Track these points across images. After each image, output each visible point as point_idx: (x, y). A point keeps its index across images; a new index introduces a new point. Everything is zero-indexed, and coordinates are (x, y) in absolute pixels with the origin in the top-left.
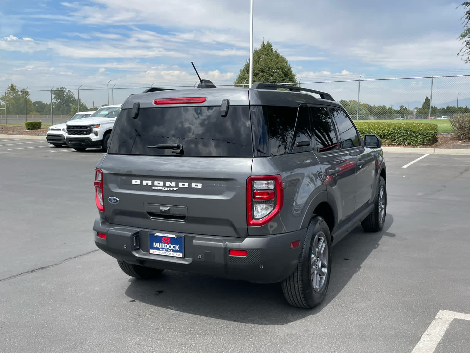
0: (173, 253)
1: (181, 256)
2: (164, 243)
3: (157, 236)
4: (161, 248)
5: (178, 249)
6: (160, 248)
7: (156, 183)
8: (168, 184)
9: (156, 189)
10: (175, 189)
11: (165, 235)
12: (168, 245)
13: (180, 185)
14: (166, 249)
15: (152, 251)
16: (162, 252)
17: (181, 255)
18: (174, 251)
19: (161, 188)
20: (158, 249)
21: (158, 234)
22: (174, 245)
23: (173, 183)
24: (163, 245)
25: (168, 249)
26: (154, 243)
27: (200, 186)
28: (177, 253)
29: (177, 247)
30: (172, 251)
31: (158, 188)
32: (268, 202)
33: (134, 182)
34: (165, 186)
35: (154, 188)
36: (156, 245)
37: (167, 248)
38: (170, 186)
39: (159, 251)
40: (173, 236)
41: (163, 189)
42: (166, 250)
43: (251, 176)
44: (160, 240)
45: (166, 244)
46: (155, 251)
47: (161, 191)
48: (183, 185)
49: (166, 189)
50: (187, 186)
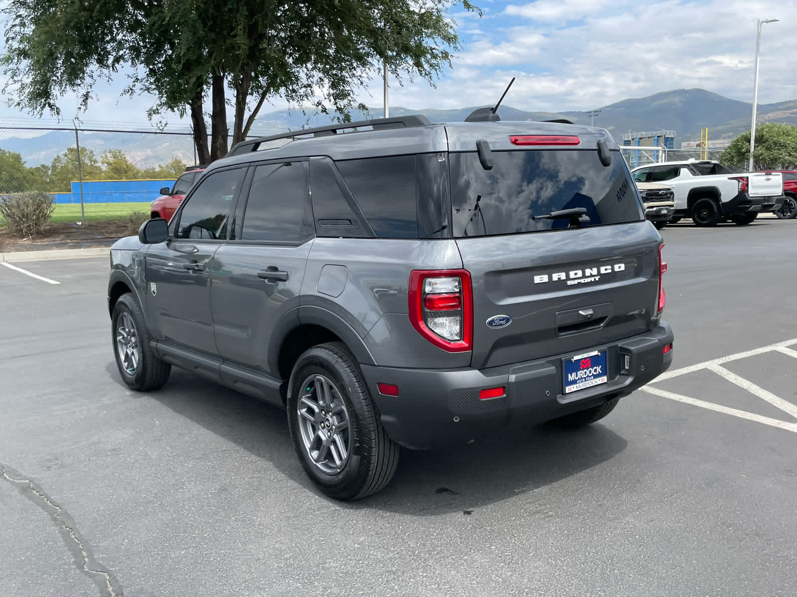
0: (596, 380)
1: (605, 381)
3: (575, 361)
4: (579, 379)
5: (600, 372)
7: (572, 274)
8: (588, 272)
9: (573, 283)
10: (597, 278)
11: (585, 355)
12: (587, 370)
13: (602, 270)
14: (585, 378)
15: (568, 389)
16: (581, 384)
17: (604, 379)
18: (595, 377)
19: (579, 281)
20: (574, 382)
21: (576, 358)
22: (595, 368)
23: (593, 269)
24: (581, 374)
25: (588, 376)
26: (569, 375)
27: (622, 267)
28: (600, 379)
29: (599, 369)
30: (592, 377)
31: (576, 282)
33: (537, 279)
34: (584, 276)
35: (569, 283)
36: (571, 377)
38: (592, 276)
39: (577, 385)
40: (595, 353)
41: (582, 281)
42: (585, 380)
44: (577, 366)
45: (585, 371)
46: (572, 387)
47: (580, 285)
48: (606, 269)
49: (586, 281)
50: (610, 271)
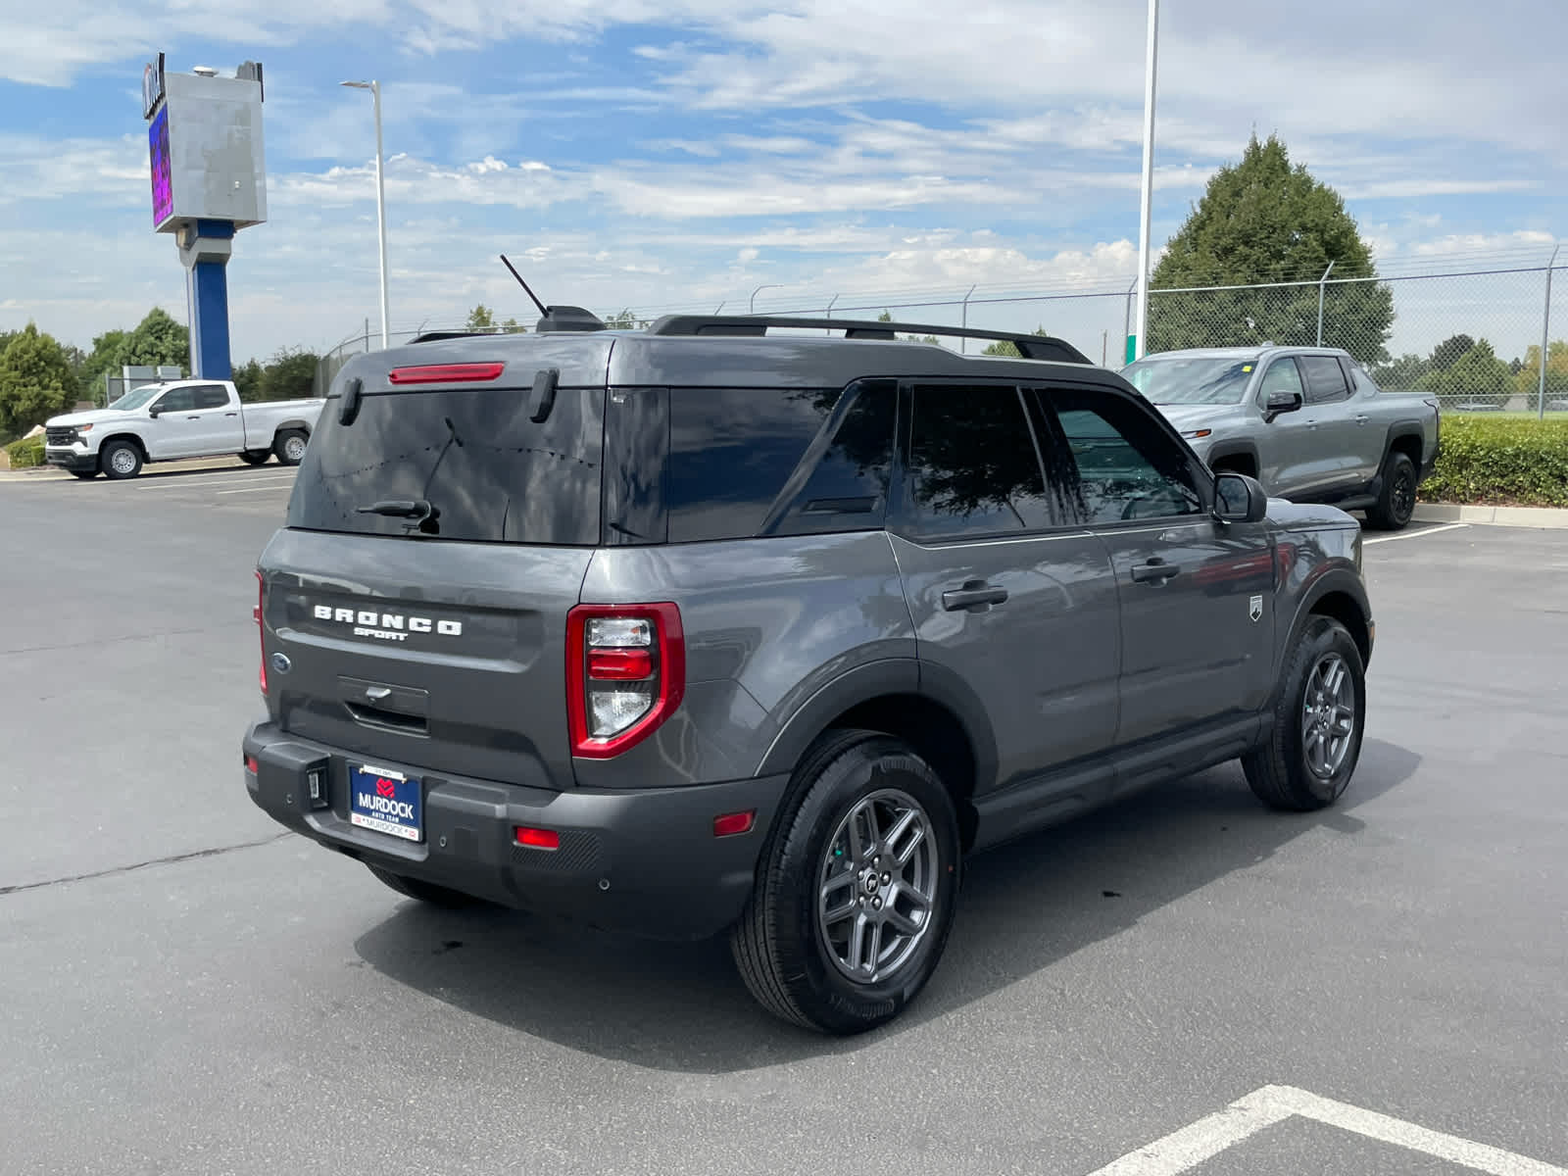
0: (400, 827)
1: (416, 839)
2: (382, 796)
3: (366, 773)
4: (375, 810)
5: (412, 817)
6: (372, 810)
7: (362, 615)
8: (387, 619)
9: (362, 633)
10: (402, 636)
11: (382, 772)
12: (390, 801)
13: (413, 623)
14: (385, 814)
15: (356, 818)
16: (375, 821)
17: (413, 834)
18: (401, 821)
19: (372, 632)
20: (367, 812)
21: (368, 769)
22: (403, 804)
23: (397, 617)
24: (379, 802)
25: (389, 813)
26: (361, 794)
27: (456, 628)
28: (408, 829)
29: (408, 811)
30: (397, 820)
31: (366, 632)
32: (638, 686)
33: (318, 611)
34: (379, 627)
35: (358, 631)
36: (364, 800)
37: (387, 811)
38: (391, 629)
39: (370, 819)
40: (398, 776)
41: (377, 634)
42: (385, 819)
43: (580, 603)
44: (374, 786)
45: (384, 800)
46: (361, 817)
47: (371, 640)
48: (420, 625)
49: (382, 636)
50: (427, 629)
